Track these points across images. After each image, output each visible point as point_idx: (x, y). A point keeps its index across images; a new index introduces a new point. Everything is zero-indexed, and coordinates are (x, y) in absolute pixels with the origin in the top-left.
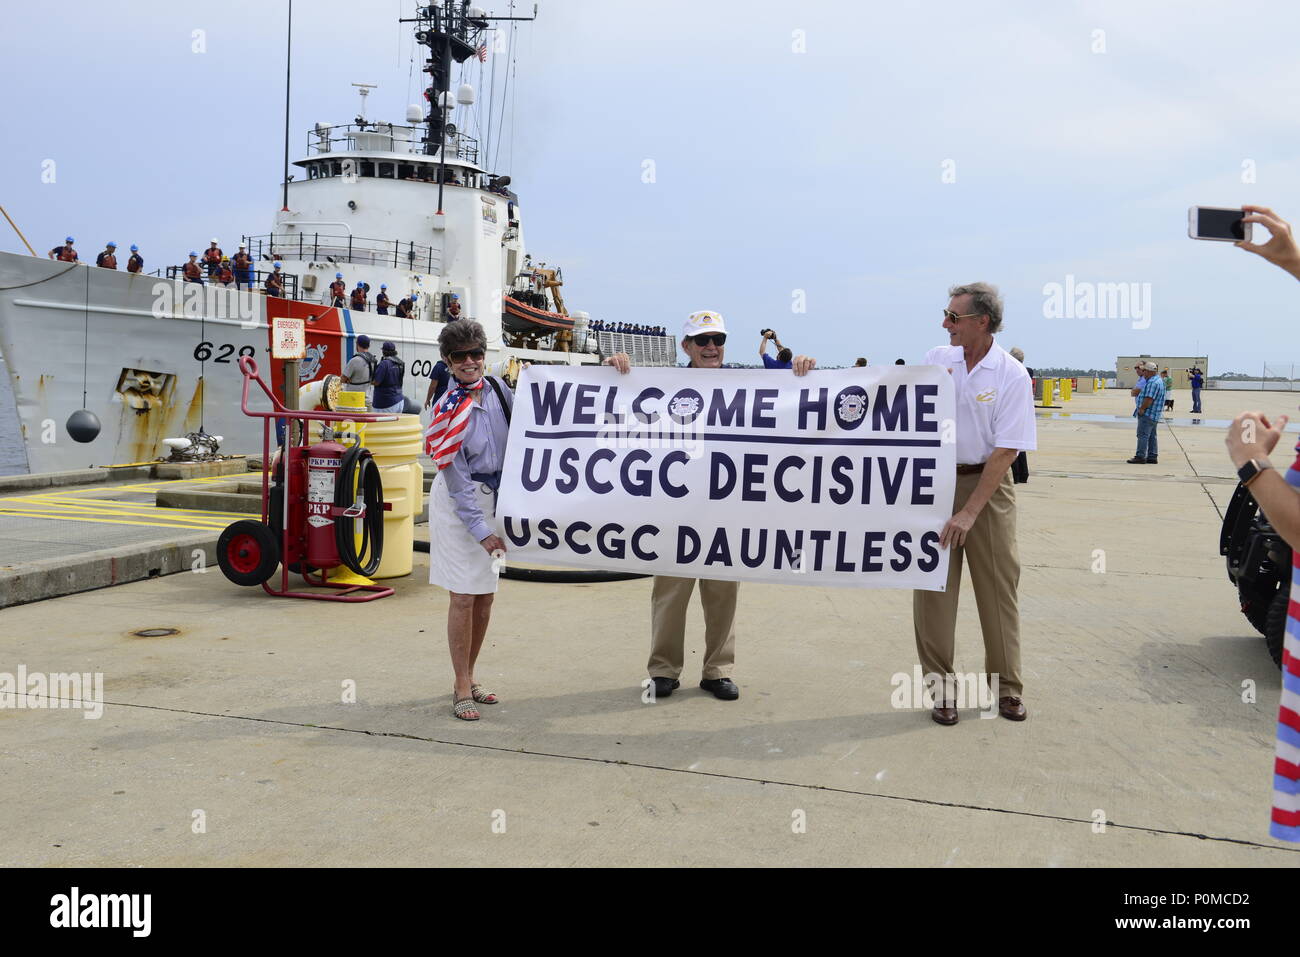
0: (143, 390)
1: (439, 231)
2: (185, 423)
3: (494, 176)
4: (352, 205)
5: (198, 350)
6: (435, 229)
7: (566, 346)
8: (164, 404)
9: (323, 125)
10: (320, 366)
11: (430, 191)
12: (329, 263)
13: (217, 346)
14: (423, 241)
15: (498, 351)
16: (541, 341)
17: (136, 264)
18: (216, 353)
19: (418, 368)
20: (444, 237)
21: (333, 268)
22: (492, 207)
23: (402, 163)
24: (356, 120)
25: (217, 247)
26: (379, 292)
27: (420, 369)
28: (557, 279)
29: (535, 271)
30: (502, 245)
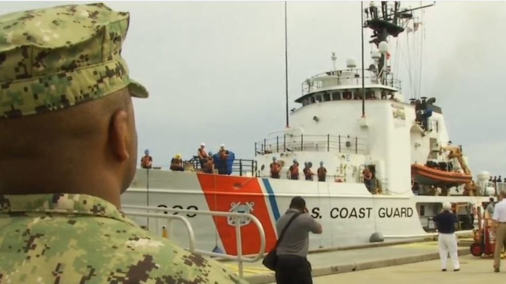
1: (364, 127)
4: (315, 118)
6: (362, 127)
7: (471, 192)
11: (358, 104)
14: (355, 134)
15: (408, 198)
16: (453, 190)
19: (335, 213)
20: (368, 131)
21: (292, 155)
22: (401, 111)
26: (319, 166)
27: (338, 213)
28: (460, 152)
29: (441, 148)
30: (423, 135)
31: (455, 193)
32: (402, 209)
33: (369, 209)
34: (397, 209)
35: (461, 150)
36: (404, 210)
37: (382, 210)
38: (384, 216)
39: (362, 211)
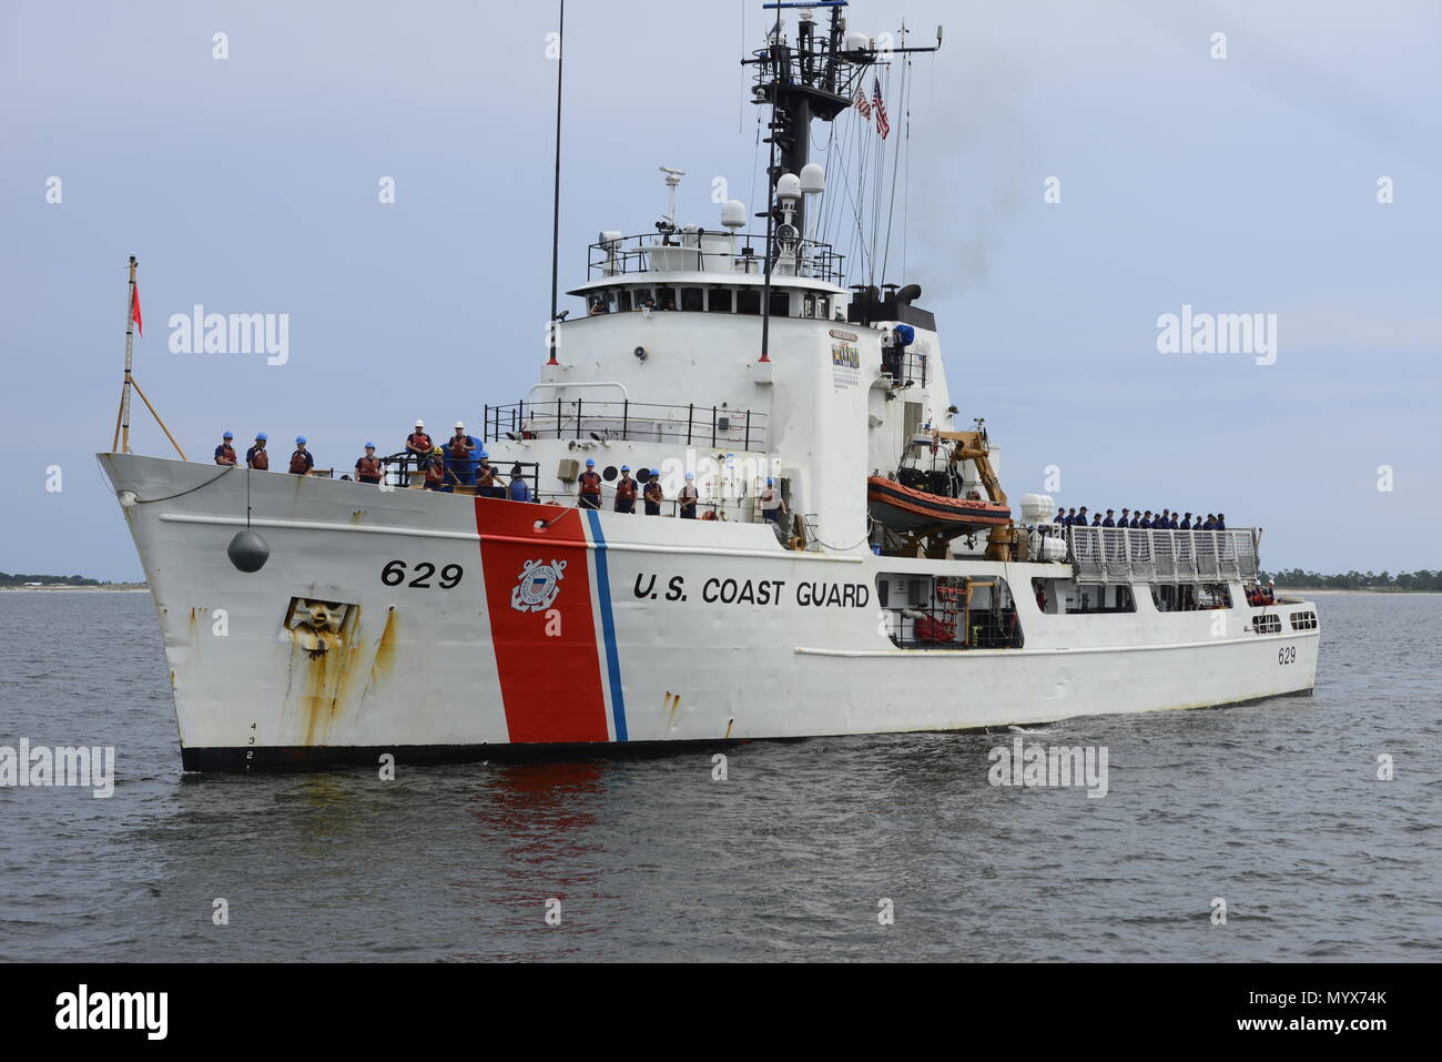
0: (317, 626)
1: (764, 386)
2: (373, 671)
3: (892, 287)
4: (640, 352)
5: (387, 571)
6: (758, 384)
7: (1005, 550)
8: (344, 644)
9: (610, 234)
10: (557, 590)
11: (753, 325)
12: (595, 442)
13: (411, 565)
14: (741, 402)
15: (860, 562)
16: (957, 544)
17: (301, 463)
18: (411, 575)
19: (713, 590)
20: (772, 395)
21: (601, 447)
22: (852, 346)
23: (714, 288)
24: (658, 225)
25: (423, 431)
27: (718, 591)
28: (982, 443)
29: (937, 436)
30: (890, 397)
31: (965, 550)
32: (846, 586)
33: (778, 584)
34: (835, 586)
35: (984, 437)
36: (849, 591)
37: (805, 587)
38: (807, 603)
39: (764, 588)
